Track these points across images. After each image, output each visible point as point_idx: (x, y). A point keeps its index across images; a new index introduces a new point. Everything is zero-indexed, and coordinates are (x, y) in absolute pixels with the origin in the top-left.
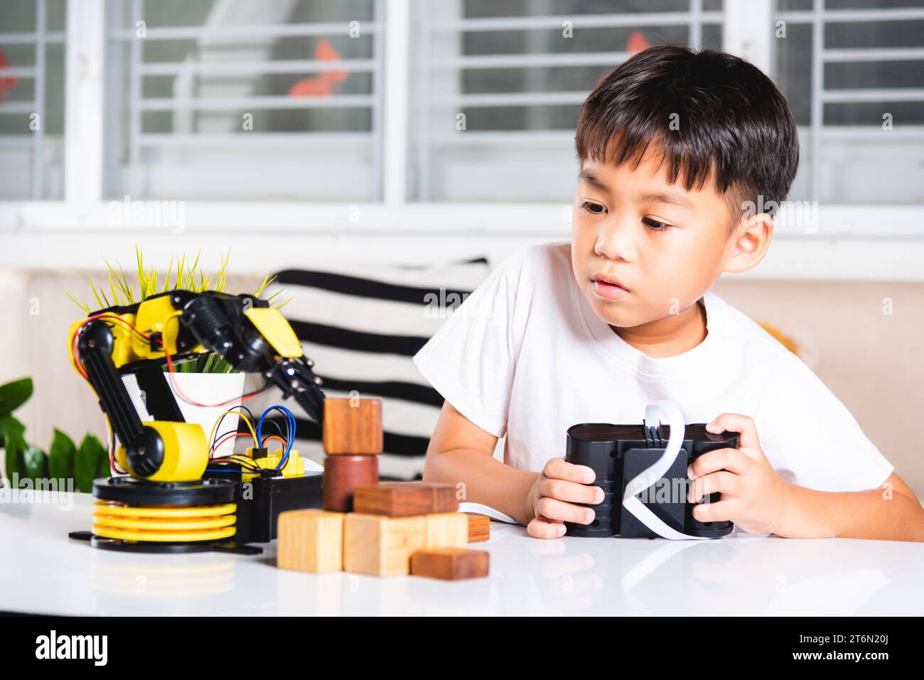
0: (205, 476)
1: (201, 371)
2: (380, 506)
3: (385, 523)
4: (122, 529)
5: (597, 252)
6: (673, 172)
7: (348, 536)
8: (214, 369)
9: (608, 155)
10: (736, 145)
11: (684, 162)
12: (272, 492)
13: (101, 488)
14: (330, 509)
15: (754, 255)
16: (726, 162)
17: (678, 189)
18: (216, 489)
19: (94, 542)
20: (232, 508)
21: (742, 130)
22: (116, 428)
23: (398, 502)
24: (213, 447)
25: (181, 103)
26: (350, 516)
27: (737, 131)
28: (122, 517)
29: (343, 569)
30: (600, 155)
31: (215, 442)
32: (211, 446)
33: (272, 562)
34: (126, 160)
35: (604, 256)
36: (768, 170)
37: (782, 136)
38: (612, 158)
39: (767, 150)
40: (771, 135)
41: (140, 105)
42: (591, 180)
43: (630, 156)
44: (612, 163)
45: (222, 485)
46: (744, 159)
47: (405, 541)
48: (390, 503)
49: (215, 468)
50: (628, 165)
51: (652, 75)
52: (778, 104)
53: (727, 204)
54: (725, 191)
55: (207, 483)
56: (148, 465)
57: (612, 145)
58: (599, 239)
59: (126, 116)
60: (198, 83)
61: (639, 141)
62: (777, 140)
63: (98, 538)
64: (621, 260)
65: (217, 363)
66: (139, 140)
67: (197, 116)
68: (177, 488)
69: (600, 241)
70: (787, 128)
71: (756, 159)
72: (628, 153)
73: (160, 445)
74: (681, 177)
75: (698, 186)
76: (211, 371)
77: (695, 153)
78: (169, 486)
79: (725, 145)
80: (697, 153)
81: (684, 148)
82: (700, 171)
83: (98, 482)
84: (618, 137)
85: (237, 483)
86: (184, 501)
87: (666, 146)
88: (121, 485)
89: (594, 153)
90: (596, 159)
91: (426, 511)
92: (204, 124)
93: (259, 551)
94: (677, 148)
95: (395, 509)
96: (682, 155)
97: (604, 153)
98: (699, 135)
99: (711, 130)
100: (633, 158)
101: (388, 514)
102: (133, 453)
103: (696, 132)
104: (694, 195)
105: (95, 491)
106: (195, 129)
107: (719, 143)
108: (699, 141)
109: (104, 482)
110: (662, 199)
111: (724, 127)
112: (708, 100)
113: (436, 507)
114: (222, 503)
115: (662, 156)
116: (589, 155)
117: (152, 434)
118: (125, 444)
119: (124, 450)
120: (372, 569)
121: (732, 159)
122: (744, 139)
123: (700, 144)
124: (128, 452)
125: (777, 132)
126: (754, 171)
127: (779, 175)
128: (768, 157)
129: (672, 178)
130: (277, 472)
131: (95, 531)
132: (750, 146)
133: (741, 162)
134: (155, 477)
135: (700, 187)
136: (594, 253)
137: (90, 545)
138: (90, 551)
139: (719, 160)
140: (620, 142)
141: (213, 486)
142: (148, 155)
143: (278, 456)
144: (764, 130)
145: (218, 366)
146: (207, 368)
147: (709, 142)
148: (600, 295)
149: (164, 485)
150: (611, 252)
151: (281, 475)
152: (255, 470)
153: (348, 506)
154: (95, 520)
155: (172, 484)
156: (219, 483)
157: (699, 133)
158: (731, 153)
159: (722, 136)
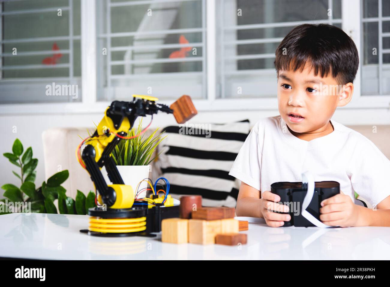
0: (133, 206)
1: (132, 165)
2: (203, 216)
3: (205, 223)
4: (100, 228)
5: (289, 104)
6: (316, 71)
7: (190, 229)
8: (137, 164)
9: (291, 67)
10: (338, 58)
11: (320, 67)
12: (160, 212)
13: (92, 212)
14: (183, 218)
15: (348, 99)
16: (335, 66)
17: (318, 77)
18: (137, 211)
19: (89, 233)
20: (144, 219)
21: (339, 53)
22: (98, 187)
23: (210, 214)
24: (137, 195)
25: (127, 62)
26: (191, 221)
27: (338, 54)
28: (100, 223)
29: (188, 242)
30: (287, 68)
31: (138, 193)
32: (136, 194)
33: (160, 240)
34: (106, 86)
35: (292, 106)
36: (350, 67)
37: (353, 54)
38: (292, 69)
39: (349, 60)
40: (350, 53)
41: (111, 63)
42: (284, 77)
43: (299, 67)
44: (292, 71)
45: (140, 210)
46: (342, 64)
47: (213, 230)
48: (206, 215)
49: (137, 203)
50: (299, 70)
51: (303, 36)
52: (350, 42)
53: (337, 81)
54: (336, 76)
55: (134, 209)
56: (110, 202)
57: (292, 64)
58: (290, 100)
59: (105, 68)
60: (133, 54)
61: (302, 61)
62: (352, 56)
63: (91, 232)
64: (299, 106)
65: (138, 162)
66: (111, 77)
67: (133, 67)
68: (122, 211)
69: (291, 100)
70: (355, 50)
71: (346, 63)
72: (298, 66)
73: (115, 194)
74: (319, 73)
75: (326, 76)
76: (136, 165)
77: (323, 63)
78: (118, 210)
79: (334, 59)
80: (324, 63)
81: (319, 62)
82: (326, 70)
83: (91, 209)
84: (294, 60)
85: (145, 209)
86: (124, 216)
87: (313, 62)
88: (100, 210)
89: (285, 67)
90: (286, 69)
91: (221, 218)
92: (136, 70)
93: (155, 236)
94: (317, 62)
95: (209, 217)
96: (319, 64)
97: (289, 67)
98: (324, 57)
99: (328, 54)
100: (300, 68)
101: (206, 219)
102: (104, 198)
103: (323, 55)
104: (325, 79)
105: (89, 213)
106: (133, 72)
107: (332, 59)
108: (324, 59)
109: (93, 209)
110: (313, 82)
111: (333, 53)
112: (325, 43)
113: (225, 216)
114: (140, 217)
115: (311, 66)
116: (283, 68)
117: (111, 190)
118: (101, 194)
119: (100, 196)
120: (200, 241)
121: (337, 64)
122: (340, 56)
123: (325, 60)
124: (102, 197)
125: (352, 52)
126: (345, 68)
127: (354, 68)
128: (350, 62)
129: (316, 74)
130: (162, 204)
131: (90, 229)
132: (343, 58)
133: (341, 65)
134: (114, 207)
135: (327, 76)
136: (288, 105)
137: (88, 234)
138: (88, 237)
139: (333, 65)
140: (295, 63)
141: (136, 210)
142: (114, 82)
143: (163, 198)
144: (347, 52)
145: (139, 163)
146: (134, 163)
147: (328, 59)
148: (292, 121)
149: (116, 210)
150: (295, 104)
151: (164, 205)
152: (153, 203)
153: (190, 216)
154: (90, 225)
155: (120, 210)
156: (139, 209)
157: (324, 55)
158: (337, 62)
159: (333, 56)
